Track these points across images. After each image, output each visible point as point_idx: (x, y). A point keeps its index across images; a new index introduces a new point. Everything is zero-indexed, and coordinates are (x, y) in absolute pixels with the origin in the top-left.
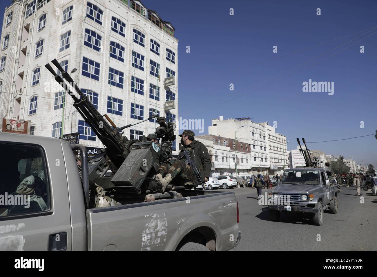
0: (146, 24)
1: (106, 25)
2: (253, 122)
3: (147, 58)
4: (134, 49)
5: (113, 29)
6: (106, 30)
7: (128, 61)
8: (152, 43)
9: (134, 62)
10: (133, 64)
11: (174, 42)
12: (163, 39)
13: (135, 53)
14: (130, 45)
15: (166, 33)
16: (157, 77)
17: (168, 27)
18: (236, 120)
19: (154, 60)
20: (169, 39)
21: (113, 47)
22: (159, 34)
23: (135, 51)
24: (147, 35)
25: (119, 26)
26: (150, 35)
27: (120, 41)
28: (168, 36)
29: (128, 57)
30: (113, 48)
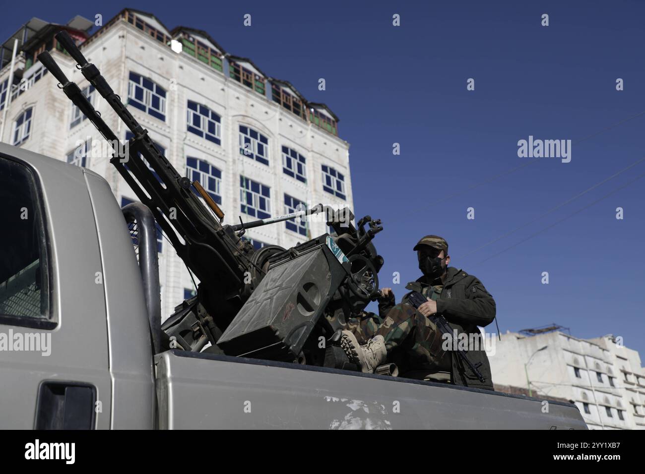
0: (269, 111)
1: (175, 120)
2: (569, 338)
3: (276, 192)
4: (243, 172)
5: (190, 129)
6: (176, 132)
7: (231, 200)
8: (285, 155)
9: (245, 203)
10: (243, 207)
11: (340, 149)
12: (312, 145)
13: (247, 180)
14: (234, 162)
15: (318, 129)
16: (305, 235)
17: (322, 116)
18: (521, 336)
19: (294, 194)
20: (325, 144)
21: (192, 169)
22: (301, 132)
23: (246, 175)
24: (272, 136)
25: (205, 120)
26: (279, 136)
27: (208, 154)
28: (323, 136)
29: (231, 192)
30: (194, 172)
